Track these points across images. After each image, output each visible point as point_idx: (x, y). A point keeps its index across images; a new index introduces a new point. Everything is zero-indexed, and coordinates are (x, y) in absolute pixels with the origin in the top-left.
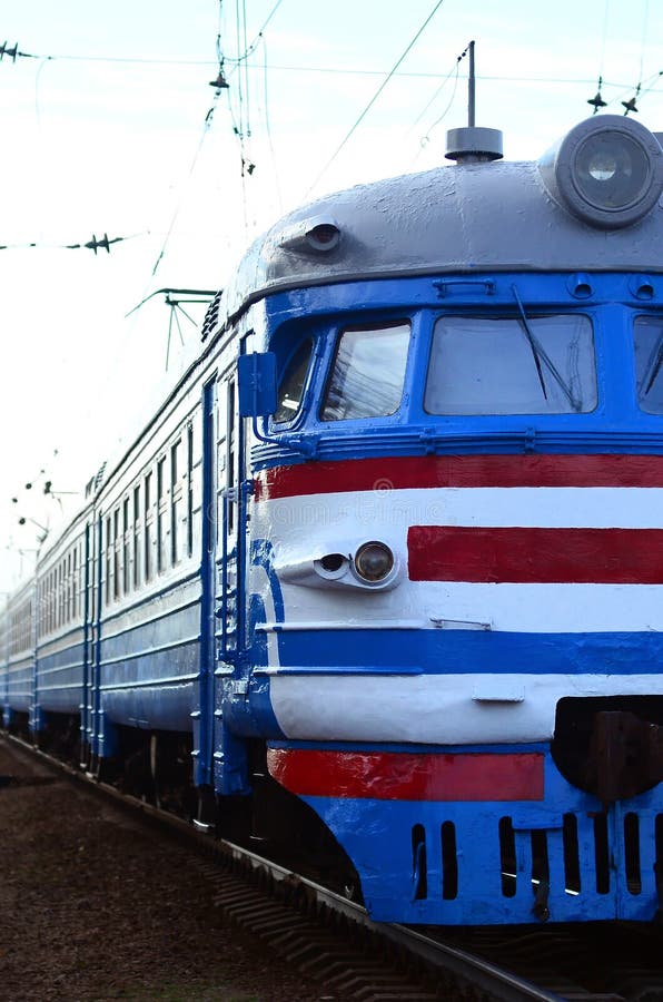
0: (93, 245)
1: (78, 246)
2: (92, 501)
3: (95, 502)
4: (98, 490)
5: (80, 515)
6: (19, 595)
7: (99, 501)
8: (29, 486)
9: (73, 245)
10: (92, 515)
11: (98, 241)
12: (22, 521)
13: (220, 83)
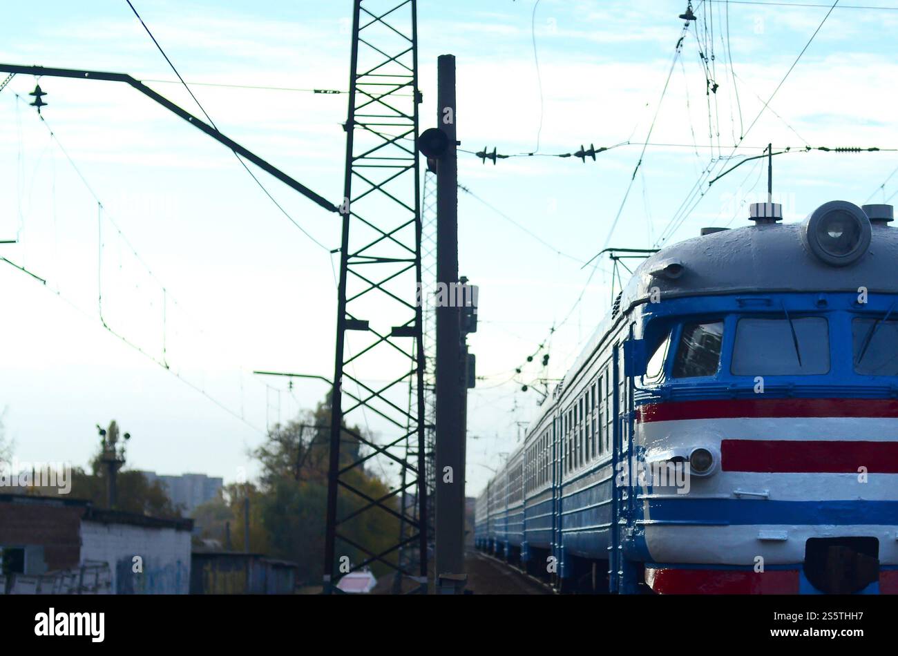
0: (581, 154)
1: (569, 155)
2: (557, 402)
3: (558, 403)
4: (560, 395)
5: (550, 410)
6: (514, 459)
7: (560, 403)
8: (530, 359)
9: (565, 153)
10: (556, 411)
11: (585, 150)
12: (525, 389)
13: (689, 16)
